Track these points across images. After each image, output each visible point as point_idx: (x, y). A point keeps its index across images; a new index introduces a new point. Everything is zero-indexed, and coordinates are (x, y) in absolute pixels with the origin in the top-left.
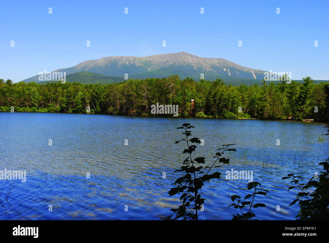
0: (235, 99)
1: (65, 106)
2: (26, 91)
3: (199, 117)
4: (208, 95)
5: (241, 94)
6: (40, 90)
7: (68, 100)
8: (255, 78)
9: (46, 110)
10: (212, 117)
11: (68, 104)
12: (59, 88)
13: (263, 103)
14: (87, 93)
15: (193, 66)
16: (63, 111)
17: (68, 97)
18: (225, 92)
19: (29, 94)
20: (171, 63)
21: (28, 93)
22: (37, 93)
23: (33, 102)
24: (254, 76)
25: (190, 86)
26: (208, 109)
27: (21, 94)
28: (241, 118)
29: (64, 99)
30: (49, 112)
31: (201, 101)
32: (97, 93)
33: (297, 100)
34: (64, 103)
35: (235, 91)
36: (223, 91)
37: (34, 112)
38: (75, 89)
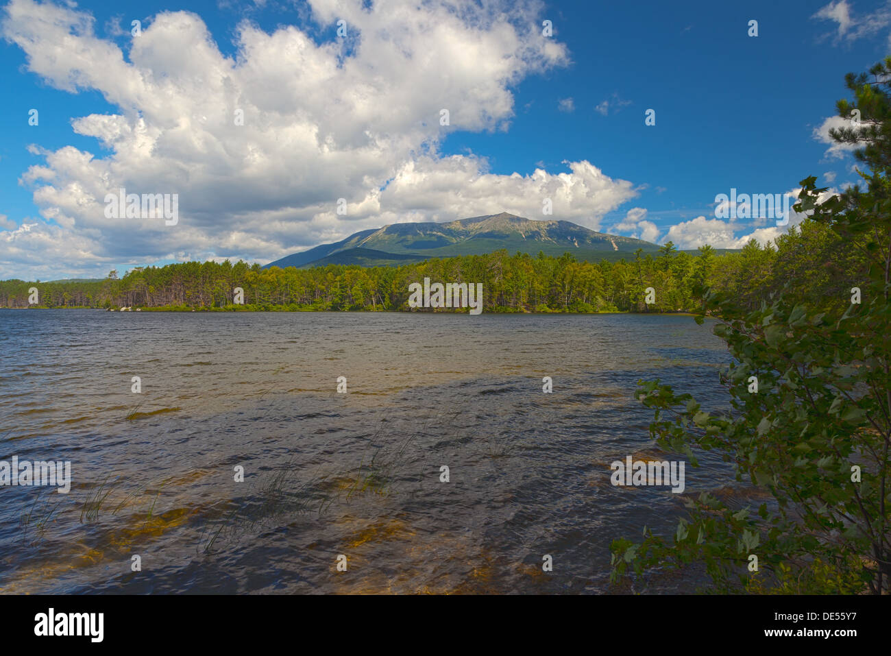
0: (593, 283)
1: (339, 302)
2: (282, 280)
3: (540, 312)
4: (552, 278)
5: (602, 275)
6: (302, 278)
7: (343, 292)
8: (616, 250)
9: (311, 307)
10: (560, 311)
11: (343, 298)
12: (329, 274)
13: (637, 288)
14: (370, 281)
15: (521, 234)
16: (335, 308)
17: (343, 288)
18: (579, 273)
19: (286, 285)
20: (487, 231)
21: (285, 282)
22: (297, 283)
23: (293, 297)
24: (614, 246)
25: (525, 265)
26: (553, 300)
27: (274, 286)
28: (603, 312)
29: (338, 291)
30: (316, 310)
31: (542, 287)
32: (386, 281)
33: (691, 281)
34: (337, 296)
35: (593, 271)
36: (575, 271)
37: (294, 310)
38: (353, 274)
